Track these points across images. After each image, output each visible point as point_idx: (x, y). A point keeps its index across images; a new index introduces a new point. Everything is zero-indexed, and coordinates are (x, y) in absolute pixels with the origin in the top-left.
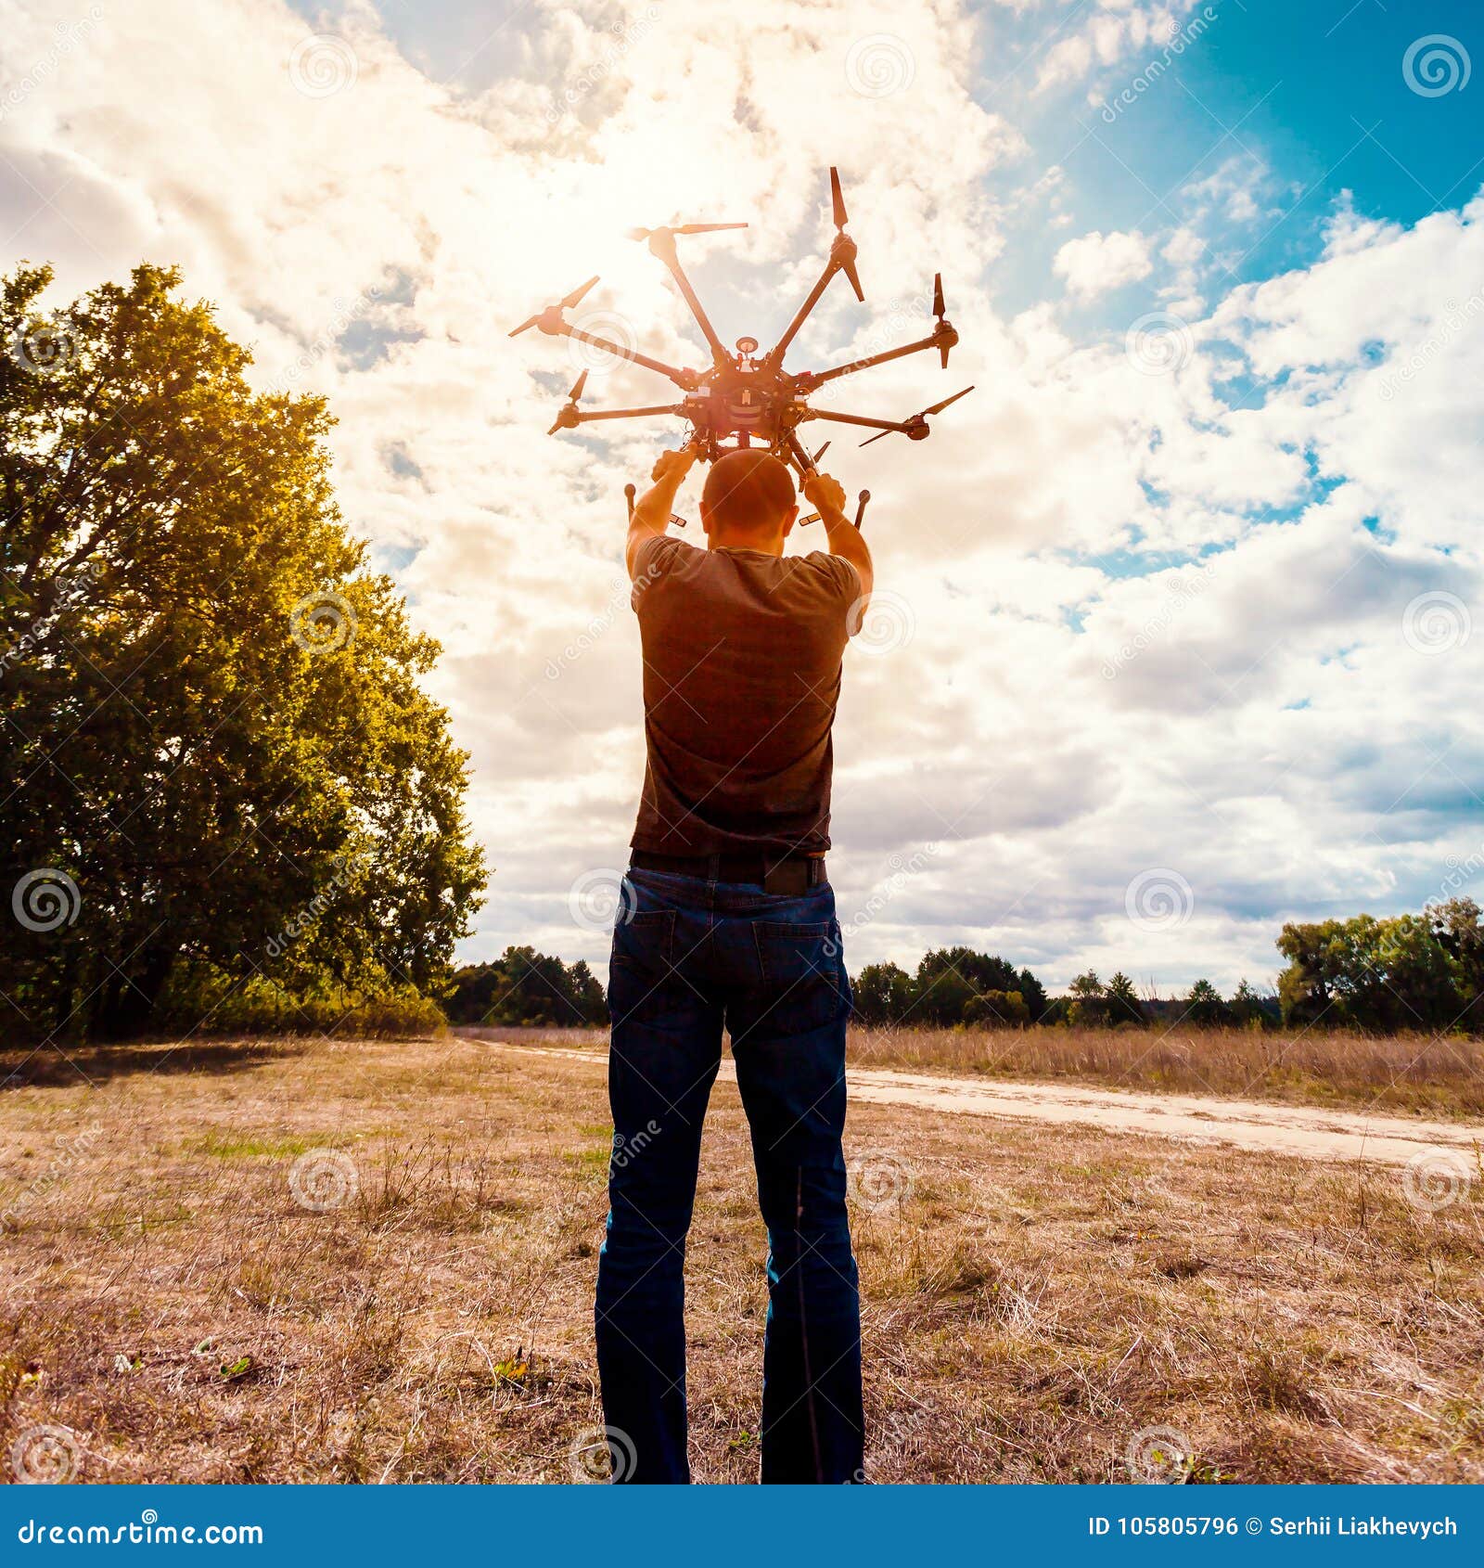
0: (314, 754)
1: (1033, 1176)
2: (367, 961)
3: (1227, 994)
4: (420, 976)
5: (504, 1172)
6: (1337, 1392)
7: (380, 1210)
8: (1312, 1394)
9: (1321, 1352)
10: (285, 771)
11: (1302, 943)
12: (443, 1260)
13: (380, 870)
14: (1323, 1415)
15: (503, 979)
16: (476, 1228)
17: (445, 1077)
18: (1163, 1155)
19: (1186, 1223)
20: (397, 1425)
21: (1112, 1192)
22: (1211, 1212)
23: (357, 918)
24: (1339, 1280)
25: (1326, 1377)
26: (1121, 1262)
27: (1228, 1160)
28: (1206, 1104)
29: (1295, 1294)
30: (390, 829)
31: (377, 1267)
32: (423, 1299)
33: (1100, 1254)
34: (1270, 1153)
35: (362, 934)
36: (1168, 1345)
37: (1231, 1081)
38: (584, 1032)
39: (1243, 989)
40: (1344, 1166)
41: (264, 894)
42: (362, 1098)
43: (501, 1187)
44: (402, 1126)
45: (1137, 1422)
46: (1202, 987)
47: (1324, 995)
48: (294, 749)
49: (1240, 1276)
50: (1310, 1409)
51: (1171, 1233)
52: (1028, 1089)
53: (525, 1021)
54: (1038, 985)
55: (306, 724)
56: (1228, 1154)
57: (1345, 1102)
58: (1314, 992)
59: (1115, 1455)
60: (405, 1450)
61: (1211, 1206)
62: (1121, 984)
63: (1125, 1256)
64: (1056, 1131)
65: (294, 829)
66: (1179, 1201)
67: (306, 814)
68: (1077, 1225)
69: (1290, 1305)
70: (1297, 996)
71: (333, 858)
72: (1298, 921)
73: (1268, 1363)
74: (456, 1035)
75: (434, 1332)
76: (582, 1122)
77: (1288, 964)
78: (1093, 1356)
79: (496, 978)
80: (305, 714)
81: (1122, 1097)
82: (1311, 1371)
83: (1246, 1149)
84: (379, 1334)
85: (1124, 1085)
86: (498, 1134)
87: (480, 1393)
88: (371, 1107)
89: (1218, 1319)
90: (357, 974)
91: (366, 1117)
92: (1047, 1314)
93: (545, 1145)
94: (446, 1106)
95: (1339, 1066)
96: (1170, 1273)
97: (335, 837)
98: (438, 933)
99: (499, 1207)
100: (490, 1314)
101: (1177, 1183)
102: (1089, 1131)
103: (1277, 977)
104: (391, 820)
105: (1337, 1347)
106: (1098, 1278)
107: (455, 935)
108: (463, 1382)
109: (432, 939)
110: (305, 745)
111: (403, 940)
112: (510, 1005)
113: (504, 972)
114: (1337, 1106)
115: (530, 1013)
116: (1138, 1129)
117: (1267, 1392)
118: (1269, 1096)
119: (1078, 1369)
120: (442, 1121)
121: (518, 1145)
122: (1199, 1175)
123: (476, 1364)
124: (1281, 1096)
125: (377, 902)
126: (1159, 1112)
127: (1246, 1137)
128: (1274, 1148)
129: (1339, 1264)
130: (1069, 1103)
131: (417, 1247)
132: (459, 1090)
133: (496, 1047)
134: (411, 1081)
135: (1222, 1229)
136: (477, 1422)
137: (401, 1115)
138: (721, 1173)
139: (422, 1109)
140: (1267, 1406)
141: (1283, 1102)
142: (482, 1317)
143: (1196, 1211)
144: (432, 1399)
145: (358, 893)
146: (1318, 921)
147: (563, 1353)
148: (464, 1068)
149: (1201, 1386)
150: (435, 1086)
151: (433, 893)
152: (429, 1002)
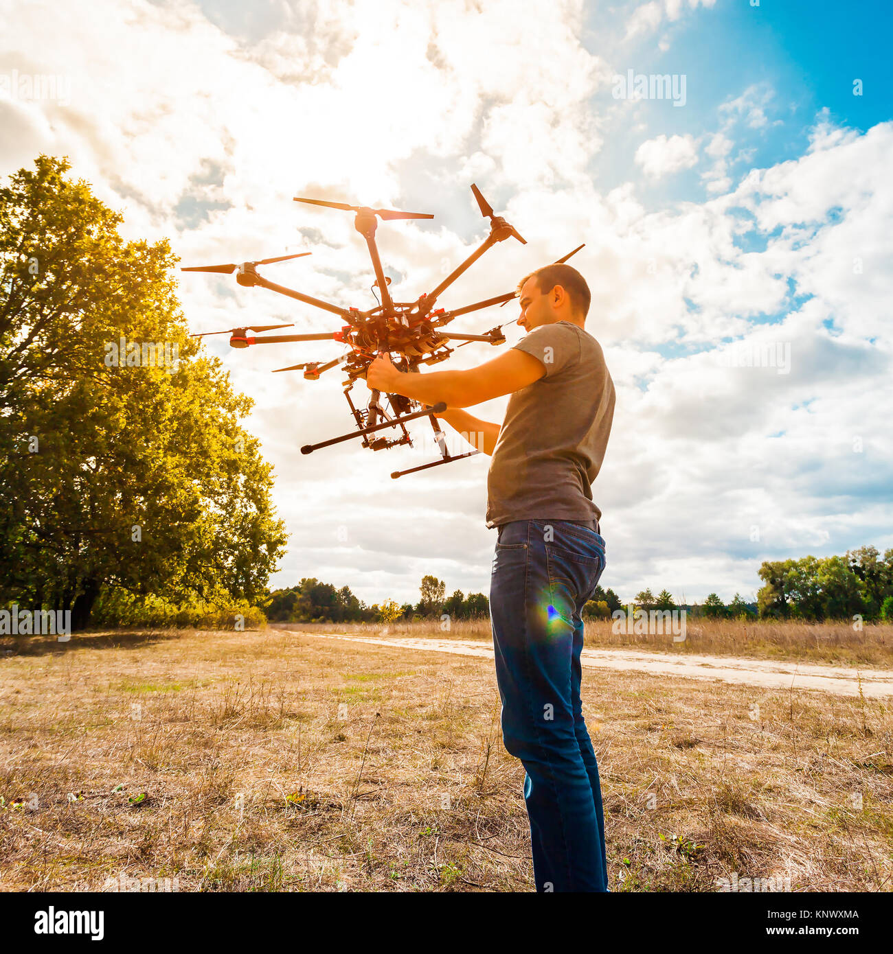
0: (177, 466)
1: (605, 697)
2: (218, 586)
3: (727, 601)
4: (249, 595)
5: (297, 698)
6: (767, 804)
7: (224, 718)
8: (753, 805)
9: (761, 785)
10: (160, 476)
11: (773, 572)
12: (260, 744)
13: (222, 534)
14: (758, 816)
15: (299, 597)
16: (280, 727)
17: (265, 650)
18: (681, 686)
19: (691, 721)
20: (230, 827)
21: (650, 706)
22: (706, 715)
23: (210, 562)
24: (775, 749)
25: (762, 797)
26: (652, 741)
27: (719, 688)
28: (709, 659)
29: (750, 756)
30: (227, 510)
31: (220, 748)
32: (247, 763)
33: (640, 737)
34: (744, 685)
35: (213, 571)
36: (674, 782)
37: (725, 647)
38: (348, 625)
39: (737, 598)
40: (785, 691)
41: (151, 547)
42: (215, 661)
43: (295, 706)
44: (239, 675)
45: (652, 821)
46: (713, 597)
47: (784, 601)
48: (164, 463)
49: (719, 747)
50: (751, 813)
51: (681, 725)
52: (607, 653)
53: (313, 620)
54: (617, 597)
55: (172, 448)
56: (718, 685)
57: (790, 658)
58: (778, 600)
59: (638, 837)
60: (233, 839)
61: (706, 712)
62: (666, 596)
63: (654, 738)
64: (621, 675)
65: (167, 510)
66: (686, 709)
67: (174, 501)
68: (628, 722)
69: (746, 761)
70: (768, 602)
71: (192, 526)
72: (771, 560)
73: (730, 790)
74: (272, 628)
75: (252, 780)
76: (345, 673)
77: (764, 584)
78: (631, 788)
79: (295, 596)
80: (170, 442)
81: (661, 656)
82: (754, 794)
83: (730, 682)
84: (219, 781)
85: (662, 650)
86: (295, 679)
87: (278, 810)
88: (220, 666)
89: (704, 769)
90: (212, 593)
91: (215, 671)
92: (606, 767)
93: (322, 684)
94: (264, 665)
95: (788, 638)
96: (679, 746)
97: (193, 515)
98: (259, 570)
99: (293, 716)
100: (285, 771)
101: (687, 701)
102: (640, 674)
103: (757, 591)
104: (227, 505)
105: (770, 782)
106: (637, 749)
107: (269, 571)
108: (268, 805)
109: (255, 573)
110: (171, 461)
111: (238, 575)
112: (304, 611)
113: (300, 593)
114: (785, 660)
115: (316, 616)
116: (669, 673)
117: (728, 805)
118: (745, 655)
119: (621, 795)
120: (262, 673)
121: (306, 685)
122: (701, 696)
123: (277, 795)
124: (753, 655)
125: (221, 553)
126: (682, 664)
127: (730, 676)
128: (746, 682)
129: (775, 739)
130: (630, 659)
131: (245, 737)
132: (272, 656)
133: (295, 634)
134: (244, 652)
135: (711, 723)
136: (276, 825)
137: (238, 670)
138: (423, 698)
139: (250, 667)
140: (726, 812)
141: (753, 658)
142: (280, 772)
143: (697, 714)
144: (250, 813)
145: (209, 547)
146: (783, 560)
147: (327, 790)
148: (276, 645)
149: (690, 802)
150: (259, 654)
151: (255, 547)
152: (255, 609)
